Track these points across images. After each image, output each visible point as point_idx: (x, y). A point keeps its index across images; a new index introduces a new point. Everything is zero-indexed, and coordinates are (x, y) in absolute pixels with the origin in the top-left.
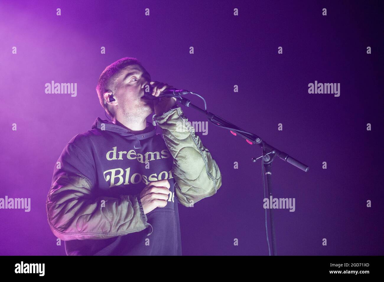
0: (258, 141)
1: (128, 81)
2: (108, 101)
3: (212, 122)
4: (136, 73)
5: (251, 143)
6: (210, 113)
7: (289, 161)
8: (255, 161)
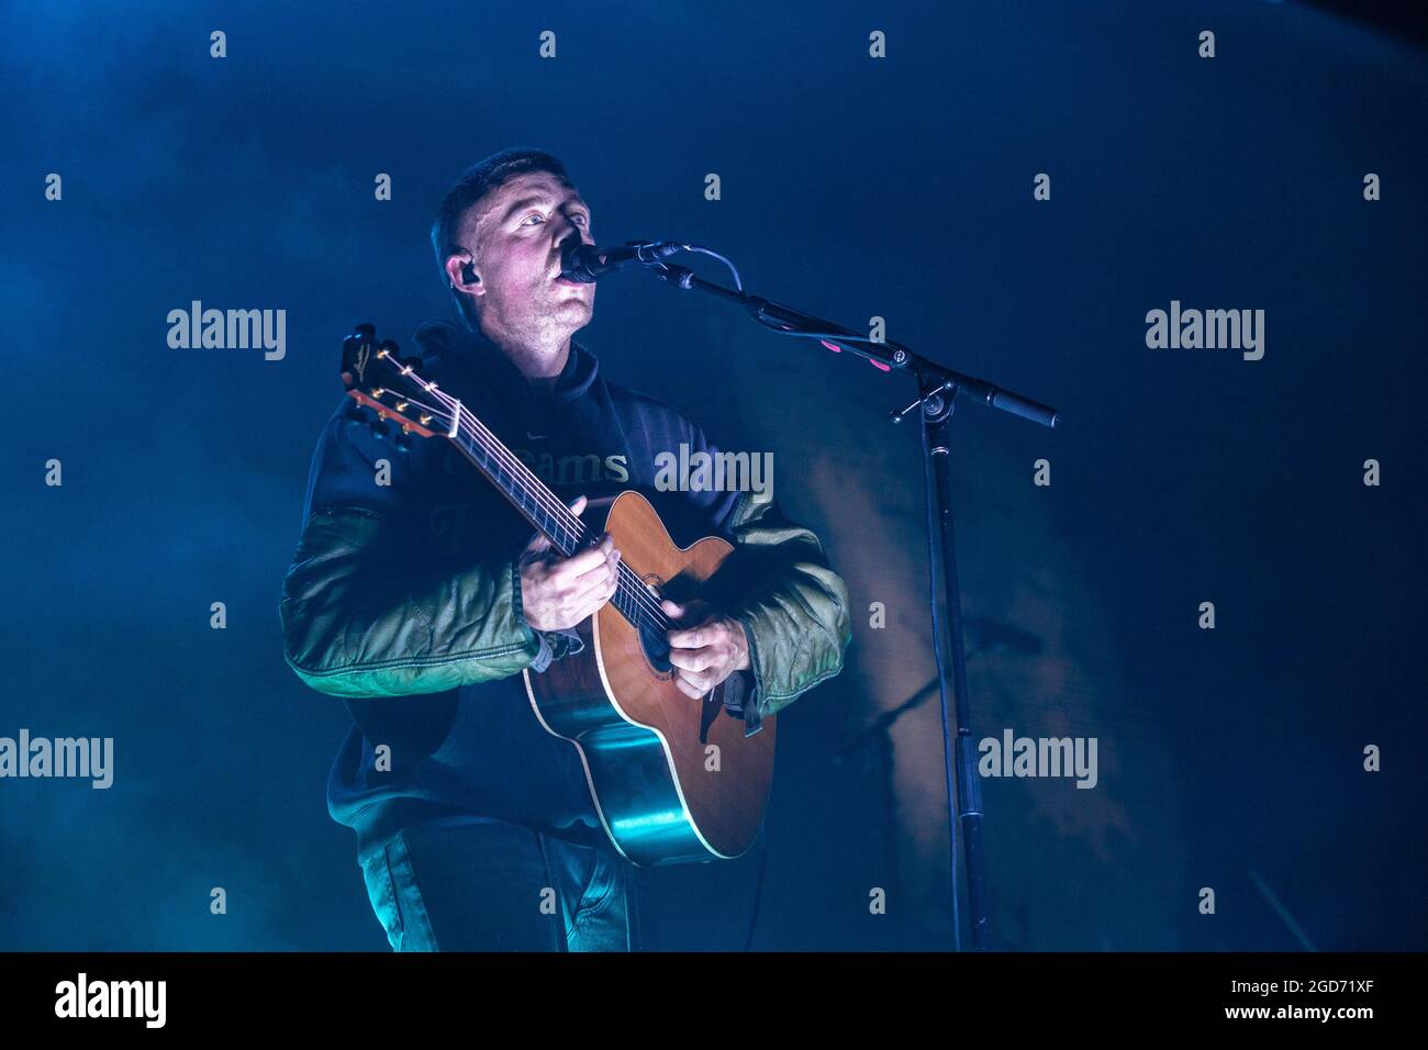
0: (900, 358)
1: (512, 227)
2: (458, 282)
3: (764, 323)
4: (538, 200)
5: (887, 368)
6: (753, 297)
7: (999, 403)
8: (898, 419)
